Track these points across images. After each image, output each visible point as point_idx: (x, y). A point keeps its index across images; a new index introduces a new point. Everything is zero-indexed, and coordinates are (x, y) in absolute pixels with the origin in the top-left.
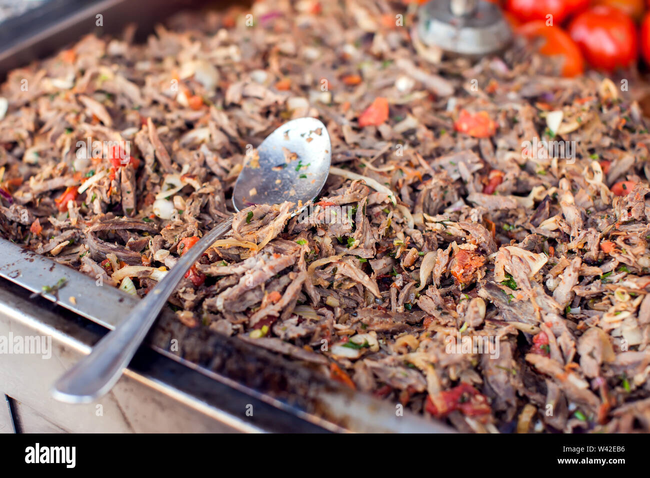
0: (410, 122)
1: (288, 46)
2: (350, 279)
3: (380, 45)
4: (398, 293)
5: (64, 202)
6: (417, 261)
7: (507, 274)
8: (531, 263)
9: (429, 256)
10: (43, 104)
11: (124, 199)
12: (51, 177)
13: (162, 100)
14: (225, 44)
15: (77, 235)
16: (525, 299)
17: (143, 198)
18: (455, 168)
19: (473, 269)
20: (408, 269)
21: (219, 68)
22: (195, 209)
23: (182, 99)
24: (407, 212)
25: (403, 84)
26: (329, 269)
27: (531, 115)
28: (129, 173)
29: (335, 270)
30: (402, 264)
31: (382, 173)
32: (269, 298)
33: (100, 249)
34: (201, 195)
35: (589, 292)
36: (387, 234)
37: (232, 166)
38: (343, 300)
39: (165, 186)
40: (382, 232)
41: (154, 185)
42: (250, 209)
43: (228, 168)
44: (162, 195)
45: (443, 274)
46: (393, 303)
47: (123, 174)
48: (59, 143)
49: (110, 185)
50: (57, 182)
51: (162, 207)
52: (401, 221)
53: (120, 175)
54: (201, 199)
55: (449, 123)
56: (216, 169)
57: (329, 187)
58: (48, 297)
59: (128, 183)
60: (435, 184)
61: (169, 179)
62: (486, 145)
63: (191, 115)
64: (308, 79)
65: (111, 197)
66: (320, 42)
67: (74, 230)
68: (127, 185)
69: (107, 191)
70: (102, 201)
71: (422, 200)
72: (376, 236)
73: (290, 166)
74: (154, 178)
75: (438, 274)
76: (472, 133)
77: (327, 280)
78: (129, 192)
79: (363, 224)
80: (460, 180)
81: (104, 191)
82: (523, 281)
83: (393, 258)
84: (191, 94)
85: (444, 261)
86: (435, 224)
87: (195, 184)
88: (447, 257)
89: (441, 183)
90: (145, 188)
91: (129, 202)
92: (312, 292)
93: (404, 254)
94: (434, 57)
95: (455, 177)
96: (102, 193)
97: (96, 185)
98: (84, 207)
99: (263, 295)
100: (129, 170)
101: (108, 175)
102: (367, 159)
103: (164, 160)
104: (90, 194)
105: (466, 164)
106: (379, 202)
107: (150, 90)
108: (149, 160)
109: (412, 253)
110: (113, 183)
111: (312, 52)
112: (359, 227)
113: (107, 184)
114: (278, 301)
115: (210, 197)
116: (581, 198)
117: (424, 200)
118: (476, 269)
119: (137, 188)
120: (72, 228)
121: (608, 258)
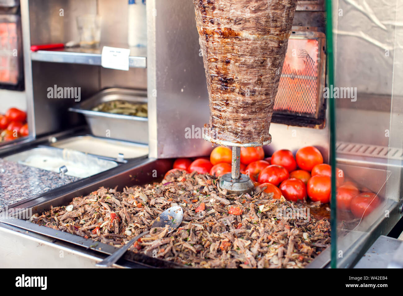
0: (213, 211)
1: (173, 190)
2: (187, 248)
3: (206, 189)
4: (203, 254)
5: (95, 231)
6: (209, 245)
7: (237, 246)
8: (245, 243)
9: (213, 244)
10: (86, 206)
11: (115, 229)
12: (91, 225)
13: (128, 205)
14: (150, 189)
15: (100, 239)
16: (242, 252)
17: (121, 230)
18: (226, 222)
19: (227, 246)
20: (207, 248)
21: (148, 196)
22: (138, 232)
23: (135, 204)
24: (208, 233)
25: (212, 201)
26: (180, 246)
27: (253, 206)
28: (117, 221)
29: (182, 246)
30: (205, 246)
31: (200, 223)
32: (161, 250)
33: (108, 241)
34: (140, 229)
35: (263, 250)
36: (200, 238)
37: (151, 222)
38: (185, 255)
39: (129, 227)
40: (199, 238)
41: (125, 226)
42: (156, 228)
43: (150, 222)
44: (127, 229)
45: (218, 249)
46: (201, 257)
47: (115, 221)
48: (93, 216)
49: (111, 224)
50: (93, 226)
51: (128, 232)
52: (206, 236)
53: (114, 221)
54: (141, 230)
55: (226, 211)
56: (146, 223)
57: (182, 225)
58: (92, 249)
59: (117, 224)
60: (218, 225)
61: (130, 225)
62: (239, 217)
63: (138, 209)
64: (179, 199)
65: (111, 228)
66: (184, 189)
67: (99, 237)
68: (116, 225)
69: (110, 226)
70: (108, 230)
71: (213, 230)
72: (197, 239)
73: (170, 221)
74: (125, 224)
75: (216, 249)
76: (234, 214)
77: (180, 248)
78: (117, 227)
79: (192, 234)
80: (227, 226)
81: (109, 227)
82: (242, 247)
83: (202, 245)
84: (138, 203)
85: (218, 244)
86: (216, 235)
87: (139, 225)
88: (219, 244)
89: (220, 225)
90: (122, 228)
91: (117, 230)
92: (174, 251)
93: (205, 243)
94: (224, 193)
95: (226, 225)
96: (108, 227)
97: (106, 224)
98: (102, 232)
99: (159, 250)
100: (117, 220)
101: (110, 221)
102: (196, 219)
103: (129, 219)
104: (104, 228)
105: (229, 220)
106: (199, 230)
107: (124, 202)
108: (124, 219)
109: (208, 243)
110: (112, 223)
111: (181, 192)
112: (191, 235)
113: (110, 224)
114: (164, 251)
115: (144, 229)
116: (266, 228)
117: (214, 230)
118: (228, 246)
119: (119, 228)
120: (98, 237)
121: (270, 241)
